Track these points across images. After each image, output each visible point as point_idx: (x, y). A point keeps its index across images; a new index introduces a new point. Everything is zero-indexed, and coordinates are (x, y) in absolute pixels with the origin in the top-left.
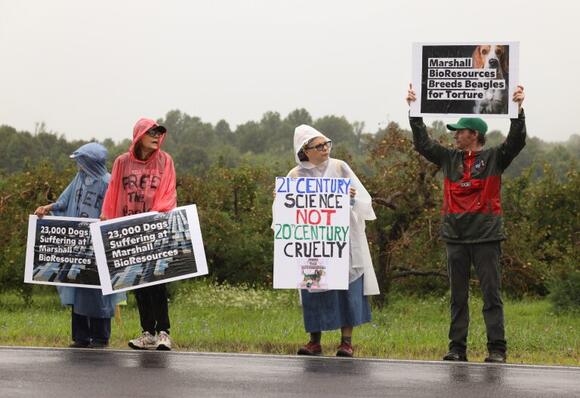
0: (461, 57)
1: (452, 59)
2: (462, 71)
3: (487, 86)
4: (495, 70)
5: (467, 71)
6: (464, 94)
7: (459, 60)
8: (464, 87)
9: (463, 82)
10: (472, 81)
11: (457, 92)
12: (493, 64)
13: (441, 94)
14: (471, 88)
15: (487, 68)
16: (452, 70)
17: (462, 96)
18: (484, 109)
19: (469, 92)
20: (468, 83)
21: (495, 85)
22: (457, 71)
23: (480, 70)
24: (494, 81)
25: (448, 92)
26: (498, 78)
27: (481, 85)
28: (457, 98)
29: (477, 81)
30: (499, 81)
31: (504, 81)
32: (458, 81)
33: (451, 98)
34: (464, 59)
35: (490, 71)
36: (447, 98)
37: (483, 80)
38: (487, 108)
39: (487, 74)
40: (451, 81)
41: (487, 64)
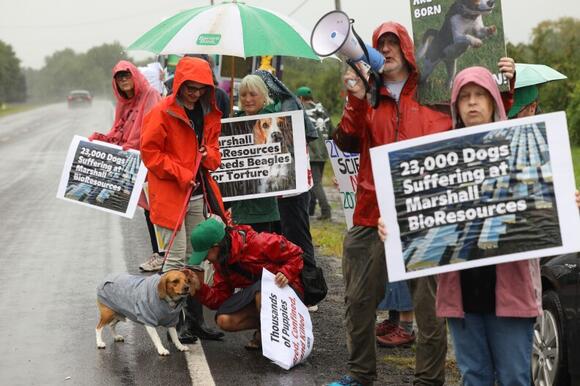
0: (239, 134)
1: (230, 138)
2: (243, 148)
3: (271, 162)
4: (279, 144)
5: (248, 148)
6: (247, 173)
7: (237, 137)
8: (246, 166)
9: (245, 161)
10: (255, 159)
11: (239, 172)
12: (276, 138)
13: (221, 176)
14: (255, 166)
15: (270, 143)
16: (231, 149)
17: (245, 176)
18: (270, 187)
19: (253, 171)
20: (251, 162)
21: (281, 160)
22: (237, 149)
23: (262, 146)
24: (279, 156)
25: (229, 173)
26: (283, 152)
27: (265, 162)
28: (240, 179)
29: (260, 158)
30: (284, 156)
31: (289, 155)
32: (239, 160)
33: (233, 180)
34: (243, 136)
35: (274, 145)
36: (228, 181)
37: (267, 156)
38: (273, 186)
39: (270, 149)
40: (231, 161)
41: (269, 139)
